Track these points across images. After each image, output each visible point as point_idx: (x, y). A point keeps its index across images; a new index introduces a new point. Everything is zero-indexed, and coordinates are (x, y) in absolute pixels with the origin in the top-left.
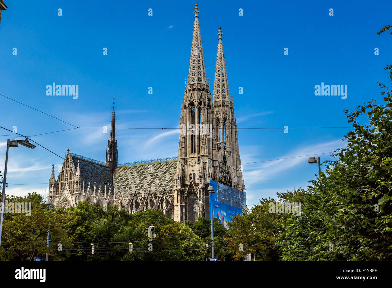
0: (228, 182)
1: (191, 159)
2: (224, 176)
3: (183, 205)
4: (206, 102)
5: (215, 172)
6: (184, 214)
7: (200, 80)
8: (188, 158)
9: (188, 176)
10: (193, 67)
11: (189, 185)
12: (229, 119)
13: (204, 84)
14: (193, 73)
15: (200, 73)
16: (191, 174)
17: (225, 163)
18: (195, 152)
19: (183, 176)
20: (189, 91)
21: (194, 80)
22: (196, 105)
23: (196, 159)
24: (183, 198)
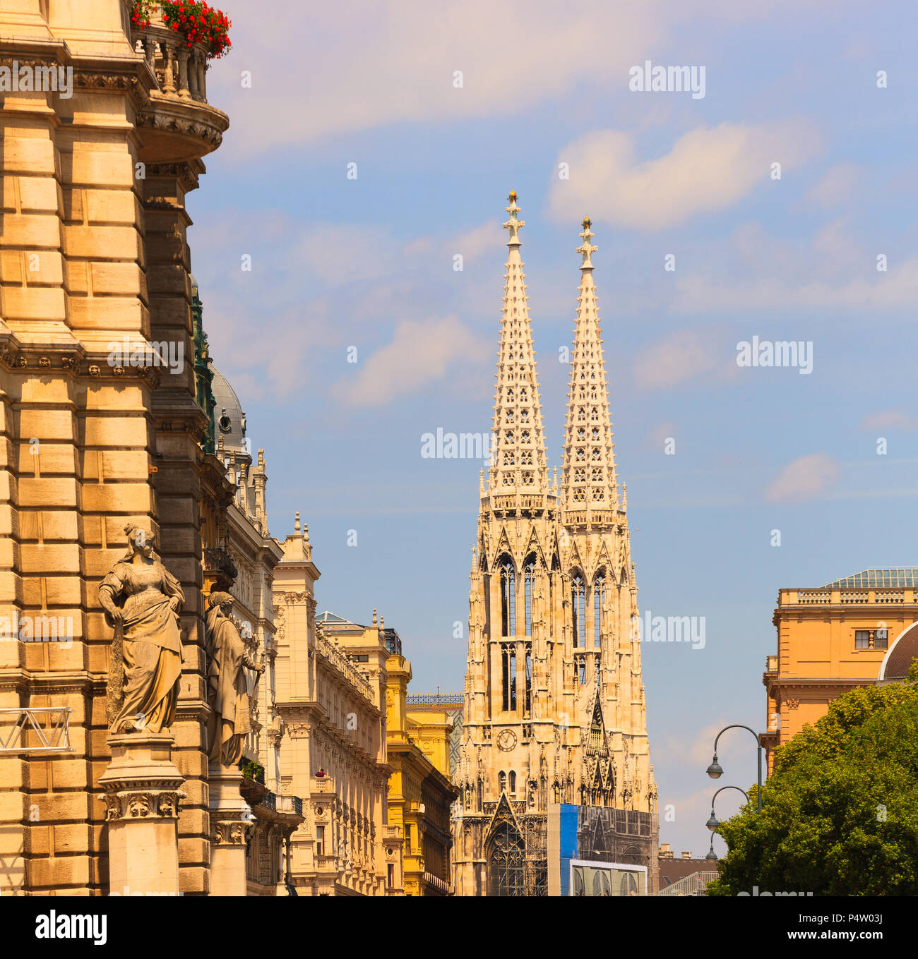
0: (604, 783)
1: (503, 728)
2: (595, 766)
3: (480, 861)
4: (548, 555)
5: (571, 762)
6: (483, 887)
7: (528, 479)
8: (494, 726)
9: (494, 779)
10: (508, 436)
11: (497, 805)
12: (613, 576)
13: (542, 496)
14: (506, 456)
15: (527, 454)
16: (502, 774)
17: (599, 725)
18: (514, 708)
19: (479, 779)
20: (494, 518)
21: (509, 479)
22: (519, 566)
23: (519, 731)
24: (481, 842)
